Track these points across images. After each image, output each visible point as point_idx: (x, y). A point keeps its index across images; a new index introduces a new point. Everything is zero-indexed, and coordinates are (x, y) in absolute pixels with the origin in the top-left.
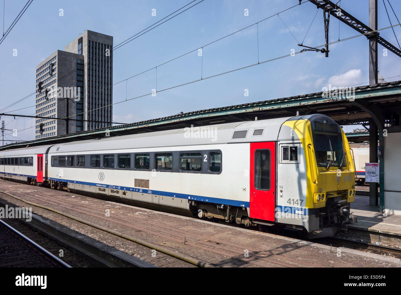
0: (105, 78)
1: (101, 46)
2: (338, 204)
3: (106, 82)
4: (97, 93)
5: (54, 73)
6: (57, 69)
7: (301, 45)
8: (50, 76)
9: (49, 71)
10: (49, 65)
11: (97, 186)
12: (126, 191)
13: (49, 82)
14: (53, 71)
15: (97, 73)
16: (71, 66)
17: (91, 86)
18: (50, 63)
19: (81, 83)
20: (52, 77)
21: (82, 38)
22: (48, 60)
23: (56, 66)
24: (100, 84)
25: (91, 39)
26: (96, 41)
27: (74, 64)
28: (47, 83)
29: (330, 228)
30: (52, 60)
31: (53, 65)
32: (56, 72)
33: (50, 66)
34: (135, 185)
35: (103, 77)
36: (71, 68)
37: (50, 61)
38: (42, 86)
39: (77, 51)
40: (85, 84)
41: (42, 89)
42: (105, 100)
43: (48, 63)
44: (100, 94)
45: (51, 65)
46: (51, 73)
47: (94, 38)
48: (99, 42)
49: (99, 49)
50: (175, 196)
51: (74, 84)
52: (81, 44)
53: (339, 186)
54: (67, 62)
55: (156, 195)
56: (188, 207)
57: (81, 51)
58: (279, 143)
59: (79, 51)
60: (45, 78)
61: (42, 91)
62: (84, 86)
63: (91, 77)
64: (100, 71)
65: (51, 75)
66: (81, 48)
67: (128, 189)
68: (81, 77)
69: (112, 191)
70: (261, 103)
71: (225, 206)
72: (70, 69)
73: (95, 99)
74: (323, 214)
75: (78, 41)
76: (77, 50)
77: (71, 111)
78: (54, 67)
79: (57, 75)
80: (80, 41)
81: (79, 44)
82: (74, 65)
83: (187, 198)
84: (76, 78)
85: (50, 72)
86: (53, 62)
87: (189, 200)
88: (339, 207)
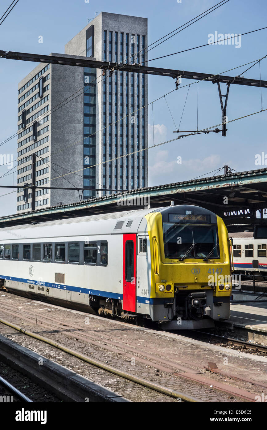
0: (133, 96)
1: (125, 38)
2: (190, 295)
3: (136, 103)
4: (119, 124)
5: (45, 94)
6: (50, 87)
7: (178, 132)
8: (39, 99)
9: (37, 90)
10: (37, 81)
11: (28, 283)
12: (49, 288)
13: (39, 109)
14: (44, 90)
15: (119, 89)
16: (74, 79)
17: (108, 112)
18: (40, 76)
19: (92, 108)
20: (43, 101)
21: (93, 27)
22: (37, 72)
23: (49, 81)
24: (125, 107)
25: (108, 27)
26: (117, 30)
27: (78, 76)
28: (35, 111)
29: (191, 321)
30: (43, 71)
31: (44, 79)
32: (49, 92)
33: (39, 83)
34: (55, 281)
35: (130, 94)
36: (74, 82)
37: (40, 73)
38: (27, 117)
39: (86, 51)
40: (98, 110)
41: (28, 123)
42: (133, 136)
43: (37, 76)
44: (125, 126)
45: (41, 81)
46: (41, 94)
47: (113, 25)
48: (122, 31)
49: (122, 44)
50: (81, 291)
51: (79, 110)
52: (91, 37)
53: (196, 279)
54: (66, 72)
55: (69, 291)
56: (88, 303)
57: (91, 50)
58: (138, 235)
59: (87, 50)
60: (32, 104)
61: (28, 126)
62: (97, 114)
63: (108, 96)
64: (125, 84)
65: (42, 97)
66: (91, 45)
67: (50, 285)
68: (91, 97)
69: (39, 289)
70: (181, 184)
71: (110, 300)
72: (72, 85)
73: (116, 135)
74: (168, 304)
75: (86, 33)
76: (85, 49)
77: (74, 160)
78: (45, 84)
79: (50, 97)
80: (91, 32)
81: (87, 38)
82: (80, 76)
83: (88, 293)
84: (82, 100)
85: (39, 92)
86: (44, 75)
87: (90, 295)
88: (192, 299)
